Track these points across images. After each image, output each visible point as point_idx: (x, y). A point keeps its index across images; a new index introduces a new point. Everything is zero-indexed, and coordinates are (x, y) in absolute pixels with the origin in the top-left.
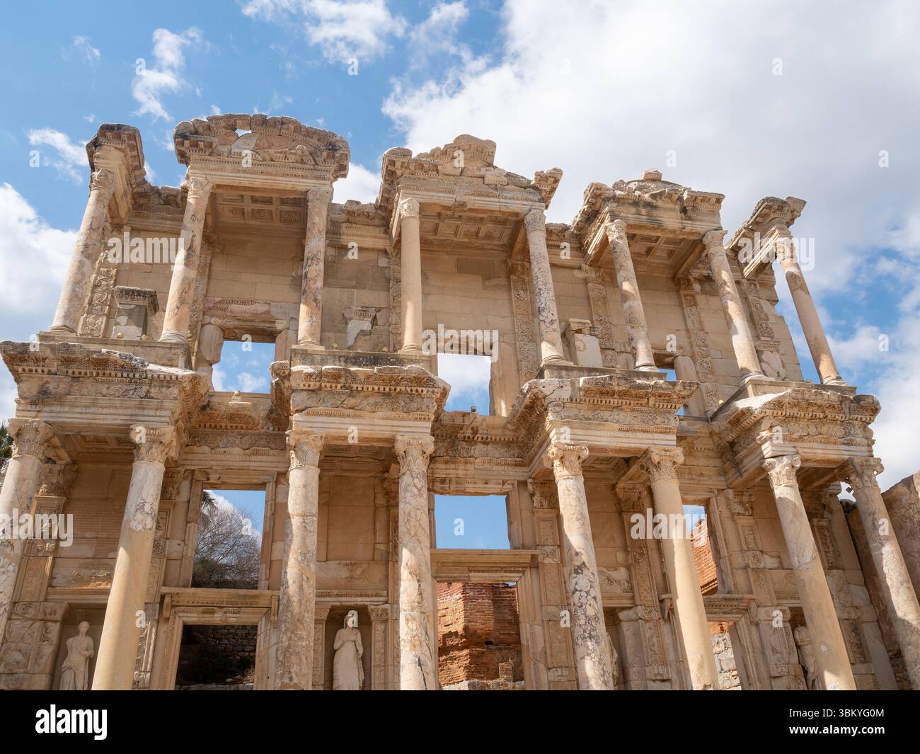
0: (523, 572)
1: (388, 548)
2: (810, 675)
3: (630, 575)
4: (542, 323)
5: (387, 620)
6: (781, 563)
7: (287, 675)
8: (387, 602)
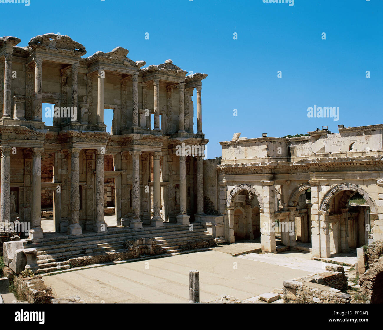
0: (118, 176)
1: (86, 170)
2: (176, 199)
3: (142, 176)
4: (134, 114)
5: (86, 189)
6: (176, 173)
7: (75, 208)
8: (86, 185)
